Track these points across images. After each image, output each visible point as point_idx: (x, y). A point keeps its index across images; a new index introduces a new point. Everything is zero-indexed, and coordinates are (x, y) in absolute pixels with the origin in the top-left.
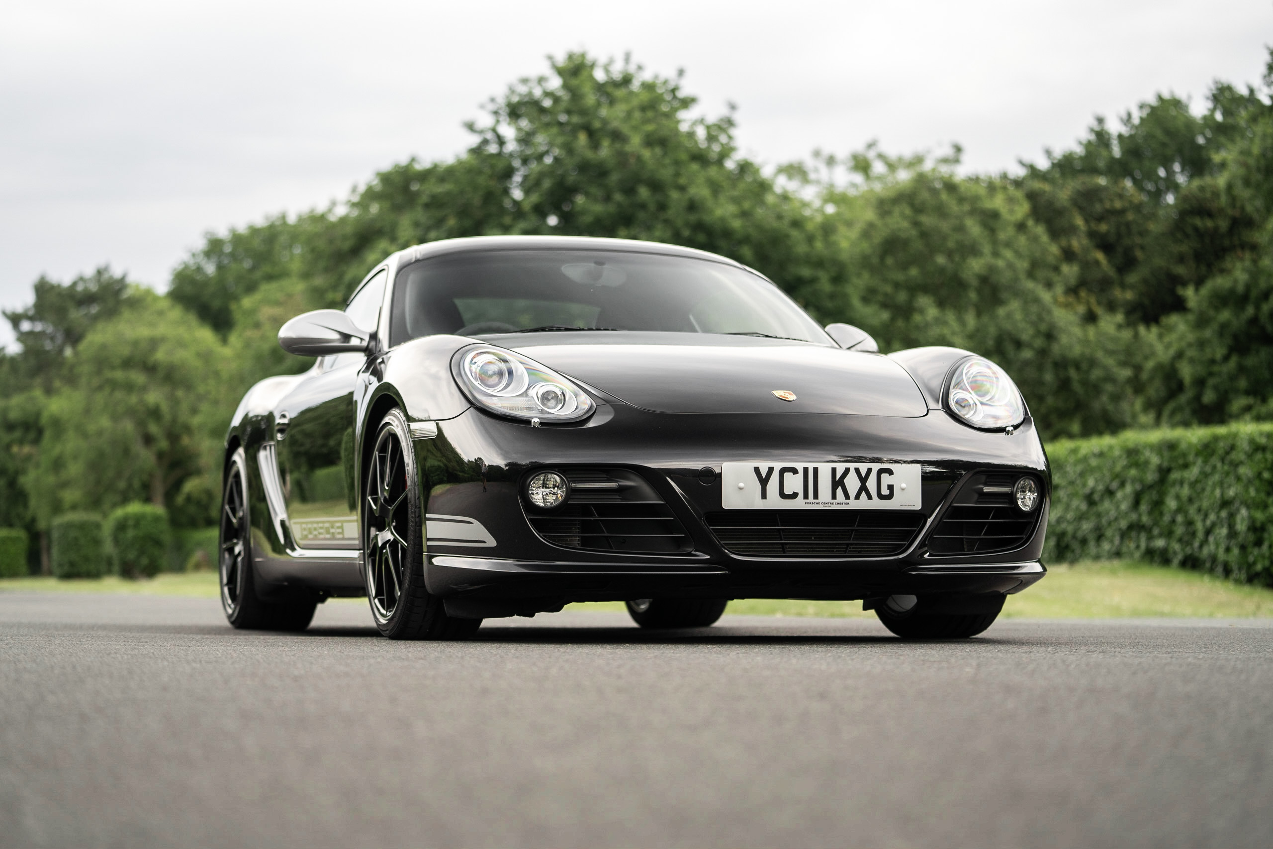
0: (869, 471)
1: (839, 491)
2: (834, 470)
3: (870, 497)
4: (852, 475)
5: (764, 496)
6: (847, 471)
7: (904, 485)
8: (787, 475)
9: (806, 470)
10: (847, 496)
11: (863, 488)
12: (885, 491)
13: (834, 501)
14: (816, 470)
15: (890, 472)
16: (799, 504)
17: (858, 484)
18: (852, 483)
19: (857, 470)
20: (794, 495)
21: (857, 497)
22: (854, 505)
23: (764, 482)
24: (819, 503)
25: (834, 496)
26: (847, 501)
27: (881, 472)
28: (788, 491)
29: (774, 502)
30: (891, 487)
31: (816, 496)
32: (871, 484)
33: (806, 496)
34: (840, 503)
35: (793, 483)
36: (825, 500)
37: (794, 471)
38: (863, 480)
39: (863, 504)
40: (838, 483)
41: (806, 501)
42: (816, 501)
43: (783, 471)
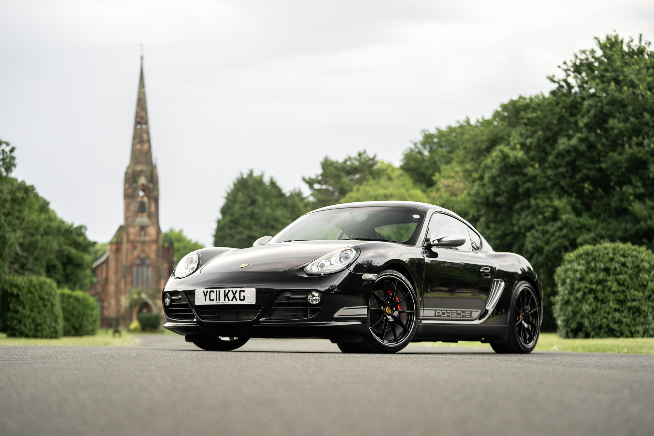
0: (236, 291)
1: (226, 298)
2: (225, 291)
3: (236, 300)
4: (231, 292)
5: (205, 300)
6: (229, 291)
7: (248, 296)
8: (212, 293)
9: (216, 291)
10: (229, 300)
11: (234, 297)
12: (242, 298)
13: (225, 301)
14: (219, 291)
15: (244, 291)
16: (214, 303)
17: (233, 296)
18: (231, 295)
19: (232, 291)
20: (213, 300)
21: (232, 300)
22: (231, 303)
23: (205, 295)
24: (220, 302)
25: (225, 300)
26: (229, 301)
27: (240, 291)
28: (212, 299)
29: (208, 303)
30: (244, 297)
31: (219, 300)
32: (237, 296)
33: (216, 300)
34: (227, 302)
35: (213, 296)
36: (222, 302)
37: (213, 292)
38: (234, 294)
39: (234, 302)
40: (226, 295)
41: (217, 302)
42: (219, 302)
43: (211, 292)
